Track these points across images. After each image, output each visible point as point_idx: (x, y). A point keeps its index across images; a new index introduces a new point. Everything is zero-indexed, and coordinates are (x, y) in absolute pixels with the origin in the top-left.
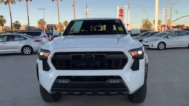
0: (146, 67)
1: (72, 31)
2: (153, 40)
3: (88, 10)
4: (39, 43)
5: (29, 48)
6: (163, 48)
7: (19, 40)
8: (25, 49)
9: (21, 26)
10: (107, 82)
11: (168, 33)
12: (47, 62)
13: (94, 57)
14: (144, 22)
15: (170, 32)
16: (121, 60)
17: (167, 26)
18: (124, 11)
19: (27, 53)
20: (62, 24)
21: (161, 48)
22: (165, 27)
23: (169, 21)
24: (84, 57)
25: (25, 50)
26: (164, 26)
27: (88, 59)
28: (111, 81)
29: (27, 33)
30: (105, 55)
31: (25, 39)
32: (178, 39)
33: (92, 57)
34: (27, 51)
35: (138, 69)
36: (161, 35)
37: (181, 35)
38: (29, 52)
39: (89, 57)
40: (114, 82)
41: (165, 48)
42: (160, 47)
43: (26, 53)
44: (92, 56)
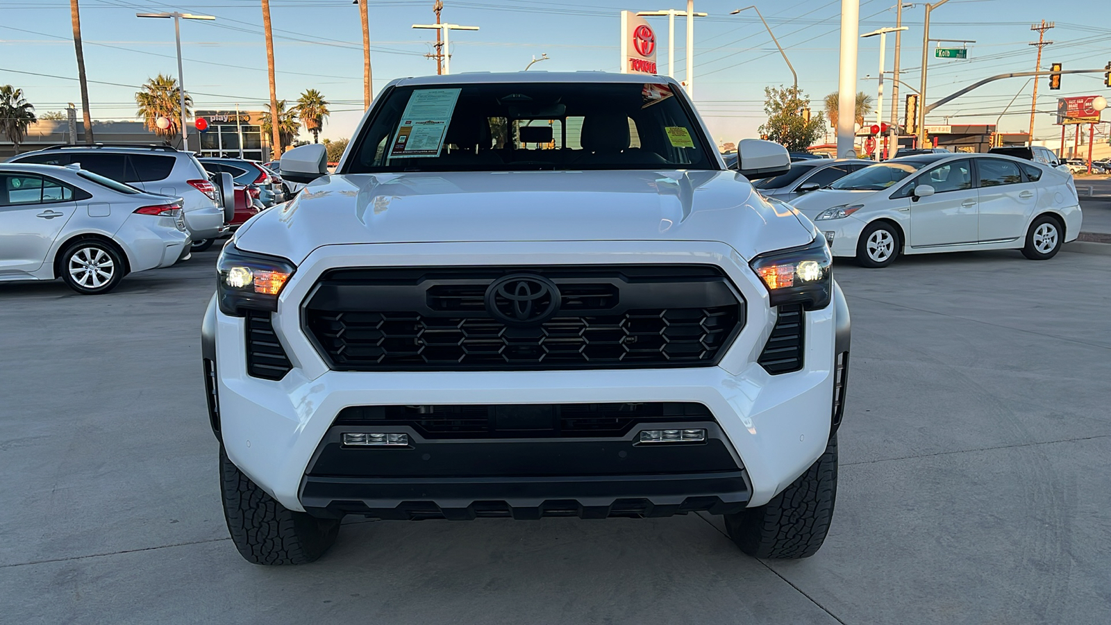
0: (841, 356)
1: (400, 148)
2: (834, 212)
3: (446, 27)
4: (161, 223)
5: (100, 253)
6: (889, 253)
7: (42, 202)
8: (75, 258)
9: (34, 121)
10: (629, 436)
11: (915, 172)
12: (271, 329)
13: (557, 295)
14: (777, 105)
15: (927, 162)
16: (710, 311)
17: (904, 132)
18: (657, 41)
19: (90, 281)
20: (287, 108)
21: (877, 253)
22: (886, 136)
23: (911, 100)
24: (497, 294)
25: (76, 265)
26: (885, 130)
27: (523, 304)
28: (653, 435)
29: (89, 161)
30: (616, 282)
31: (79, 195)
32: (968, 203)
33: (548, 296)
34: (93, 270)
35: (799, 365)
36: (876, 183)
37: (986, 183)
38: (101, 279)
39: (530, 297)
40: (671, 435)
41: (899, 258)
42: (873, 250)
43: (82, 282)
44: (542, 293)
